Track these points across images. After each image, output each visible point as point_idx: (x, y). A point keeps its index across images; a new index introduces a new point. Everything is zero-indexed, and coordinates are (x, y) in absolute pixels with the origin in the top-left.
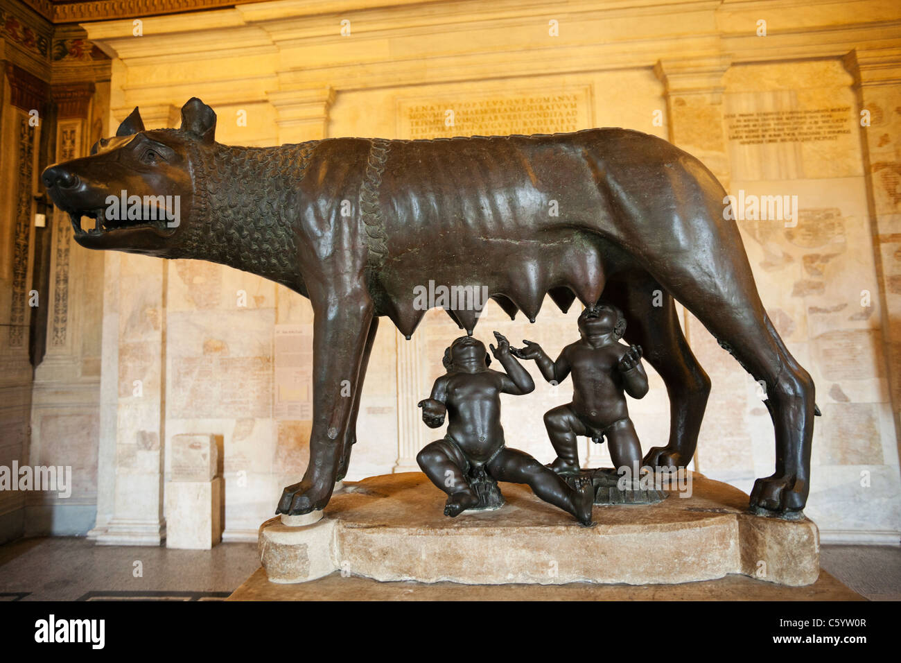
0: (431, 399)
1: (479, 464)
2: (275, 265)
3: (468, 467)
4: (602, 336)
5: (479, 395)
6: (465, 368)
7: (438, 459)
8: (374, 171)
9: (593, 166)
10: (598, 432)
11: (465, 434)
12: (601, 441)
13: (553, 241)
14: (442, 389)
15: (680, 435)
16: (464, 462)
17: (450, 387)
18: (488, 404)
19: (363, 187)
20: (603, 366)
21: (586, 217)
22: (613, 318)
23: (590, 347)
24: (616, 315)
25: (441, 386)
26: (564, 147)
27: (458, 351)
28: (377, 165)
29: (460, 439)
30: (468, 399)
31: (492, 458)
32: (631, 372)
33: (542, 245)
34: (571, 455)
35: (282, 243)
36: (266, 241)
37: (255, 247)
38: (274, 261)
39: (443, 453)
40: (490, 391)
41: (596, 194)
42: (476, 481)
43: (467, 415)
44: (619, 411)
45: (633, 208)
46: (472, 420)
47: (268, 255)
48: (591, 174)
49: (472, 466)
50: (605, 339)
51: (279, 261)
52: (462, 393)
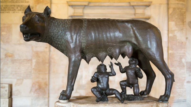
0: (94, 76)
1: (104, 92)
2: (60, 47)
3: (102, 93)
4: (133, 65)
5: (105, 77)
6: (102, 71)
7: (95, 90)
8: (84, 28)
9: (133, 29)
10: (131, 86)
11: (101, 85)
12: (131, 88)
13: (122, 44)
14: (96, 75)
15: (148, 87)
16: (101, 91)
17: (98, 74)
18: (106, 79)
19: (82, 31)
20: (133, 72)
21: (130, 39)
22: (136, 61)
23: (130, 67)
24: (136, 60)
25: (96, 74)
26: (127, 24)
27: (101, 67)
28: (85, 26)
29: (100, 86)
30: (102, 78)
31: (107, 91)
32: (139, 73)
33: (120, 45)
34: (125, 91)
35: (63, 43)
36: (59, 41)
37: (56, 42)
38: (60, 46)
39: (97, 89)
40: (107, 76)
41: (133, 35)
42: (103, 96)
43: (101, 81)
44: (136, 82)
45: (140, 38)
46: (103, 82)
47: (59, 44)
48: (132, 30)
49: (102, 92)
50: (134, 66)
51: (61, 46)
52: (101, 76)
